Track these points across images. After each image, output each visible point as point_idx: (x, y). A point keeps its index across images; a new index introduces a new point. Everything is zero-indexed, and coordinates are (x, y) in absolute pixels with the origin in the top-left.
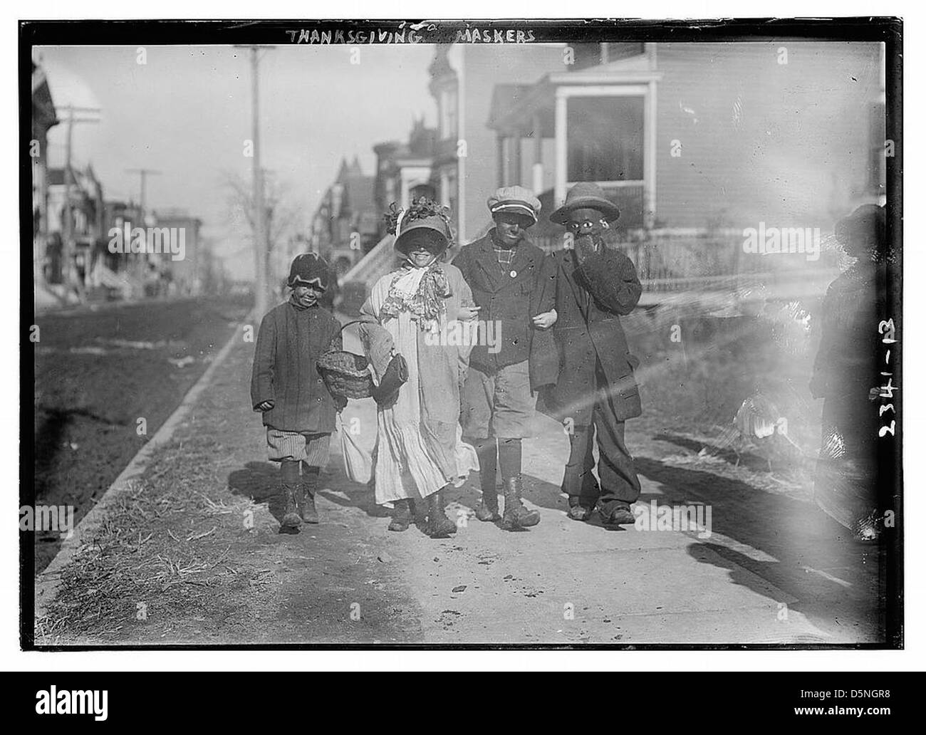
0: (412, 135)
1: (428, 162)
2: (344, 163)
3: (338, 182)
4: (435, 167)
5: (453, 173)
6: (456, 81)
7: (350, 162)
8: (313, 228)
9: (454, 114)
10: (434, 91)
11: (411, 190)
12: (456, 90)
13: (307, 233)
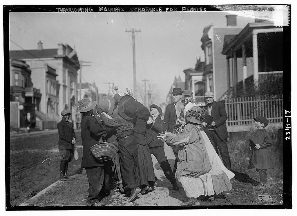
0: (196, 65)
1: (202, 73)
2: (176, 78)
3: (173, 85)
4: (204, 75)
5: (211, 77)
6: (211, 43)
7: (177, 78)
8: (167, 100)
9: (211, 55)
10: (203, 48)
11: (195, 84)
12: (211, 46)
13: (165, 102)
